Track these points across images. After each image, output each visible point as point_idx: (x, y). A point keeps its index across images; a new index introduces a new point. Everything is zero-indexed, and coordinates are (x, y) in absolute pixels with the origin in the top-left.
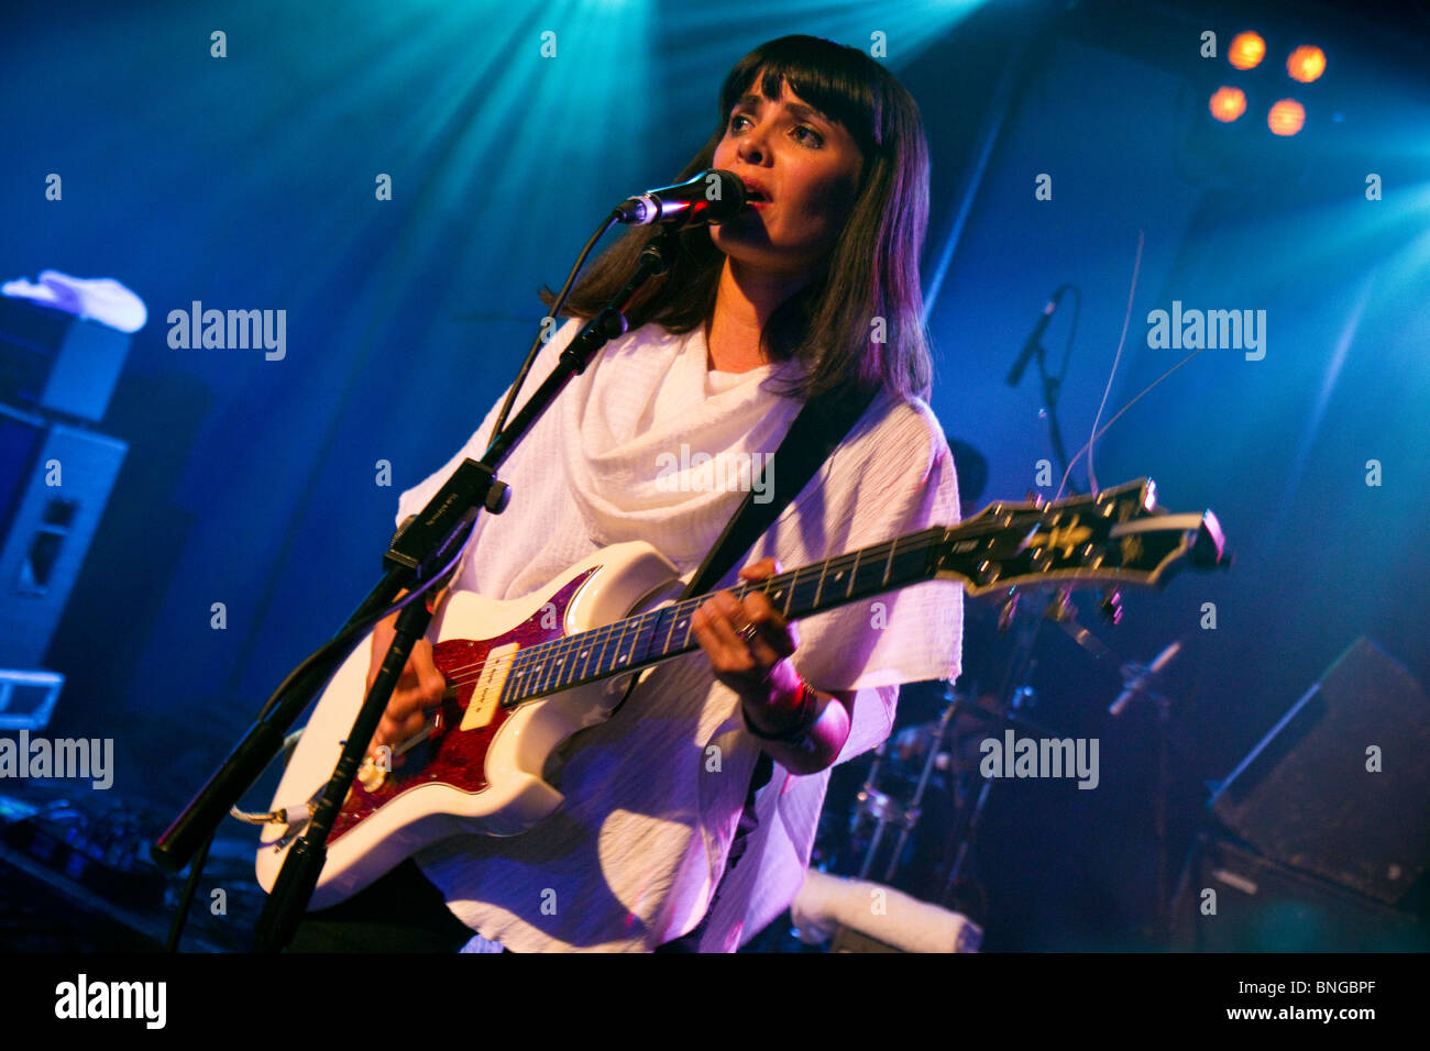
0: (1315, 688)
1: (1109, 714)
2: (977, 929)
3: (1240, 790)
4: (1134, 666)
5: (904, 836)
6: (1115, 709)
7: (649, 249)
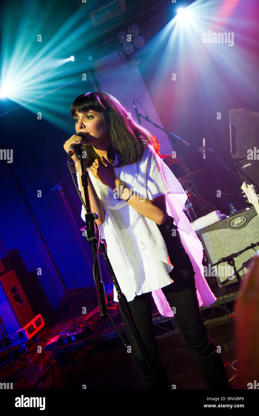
0: (230, 125)
1: (204, 159)
2: (218, 211)
3: (234, 151)
4: (201, 148)
5: (192, 209)
6: (204, 158)
7: (78, 156)
